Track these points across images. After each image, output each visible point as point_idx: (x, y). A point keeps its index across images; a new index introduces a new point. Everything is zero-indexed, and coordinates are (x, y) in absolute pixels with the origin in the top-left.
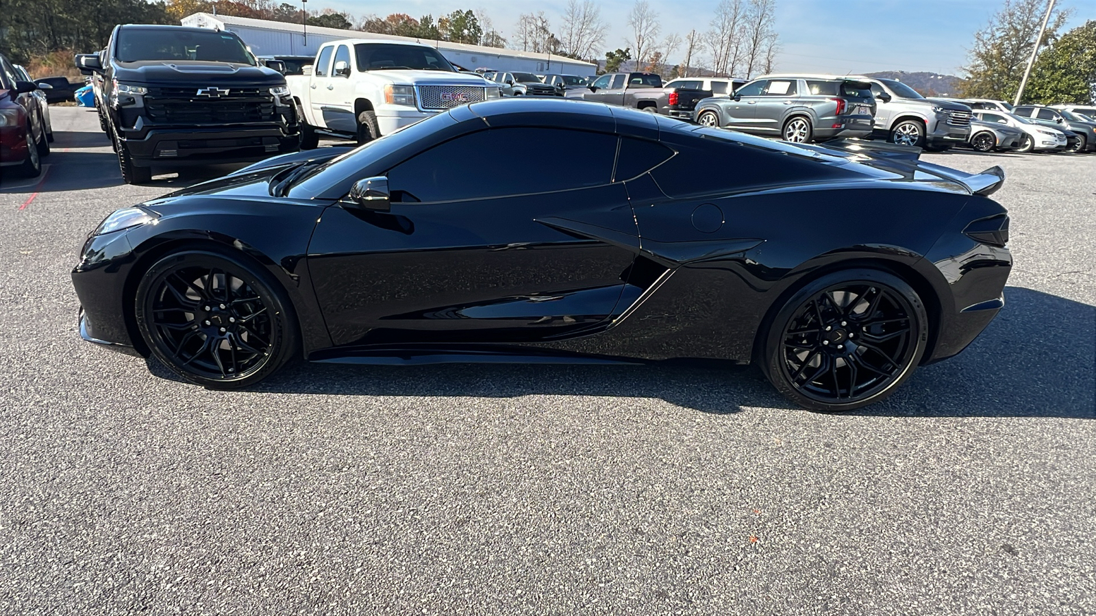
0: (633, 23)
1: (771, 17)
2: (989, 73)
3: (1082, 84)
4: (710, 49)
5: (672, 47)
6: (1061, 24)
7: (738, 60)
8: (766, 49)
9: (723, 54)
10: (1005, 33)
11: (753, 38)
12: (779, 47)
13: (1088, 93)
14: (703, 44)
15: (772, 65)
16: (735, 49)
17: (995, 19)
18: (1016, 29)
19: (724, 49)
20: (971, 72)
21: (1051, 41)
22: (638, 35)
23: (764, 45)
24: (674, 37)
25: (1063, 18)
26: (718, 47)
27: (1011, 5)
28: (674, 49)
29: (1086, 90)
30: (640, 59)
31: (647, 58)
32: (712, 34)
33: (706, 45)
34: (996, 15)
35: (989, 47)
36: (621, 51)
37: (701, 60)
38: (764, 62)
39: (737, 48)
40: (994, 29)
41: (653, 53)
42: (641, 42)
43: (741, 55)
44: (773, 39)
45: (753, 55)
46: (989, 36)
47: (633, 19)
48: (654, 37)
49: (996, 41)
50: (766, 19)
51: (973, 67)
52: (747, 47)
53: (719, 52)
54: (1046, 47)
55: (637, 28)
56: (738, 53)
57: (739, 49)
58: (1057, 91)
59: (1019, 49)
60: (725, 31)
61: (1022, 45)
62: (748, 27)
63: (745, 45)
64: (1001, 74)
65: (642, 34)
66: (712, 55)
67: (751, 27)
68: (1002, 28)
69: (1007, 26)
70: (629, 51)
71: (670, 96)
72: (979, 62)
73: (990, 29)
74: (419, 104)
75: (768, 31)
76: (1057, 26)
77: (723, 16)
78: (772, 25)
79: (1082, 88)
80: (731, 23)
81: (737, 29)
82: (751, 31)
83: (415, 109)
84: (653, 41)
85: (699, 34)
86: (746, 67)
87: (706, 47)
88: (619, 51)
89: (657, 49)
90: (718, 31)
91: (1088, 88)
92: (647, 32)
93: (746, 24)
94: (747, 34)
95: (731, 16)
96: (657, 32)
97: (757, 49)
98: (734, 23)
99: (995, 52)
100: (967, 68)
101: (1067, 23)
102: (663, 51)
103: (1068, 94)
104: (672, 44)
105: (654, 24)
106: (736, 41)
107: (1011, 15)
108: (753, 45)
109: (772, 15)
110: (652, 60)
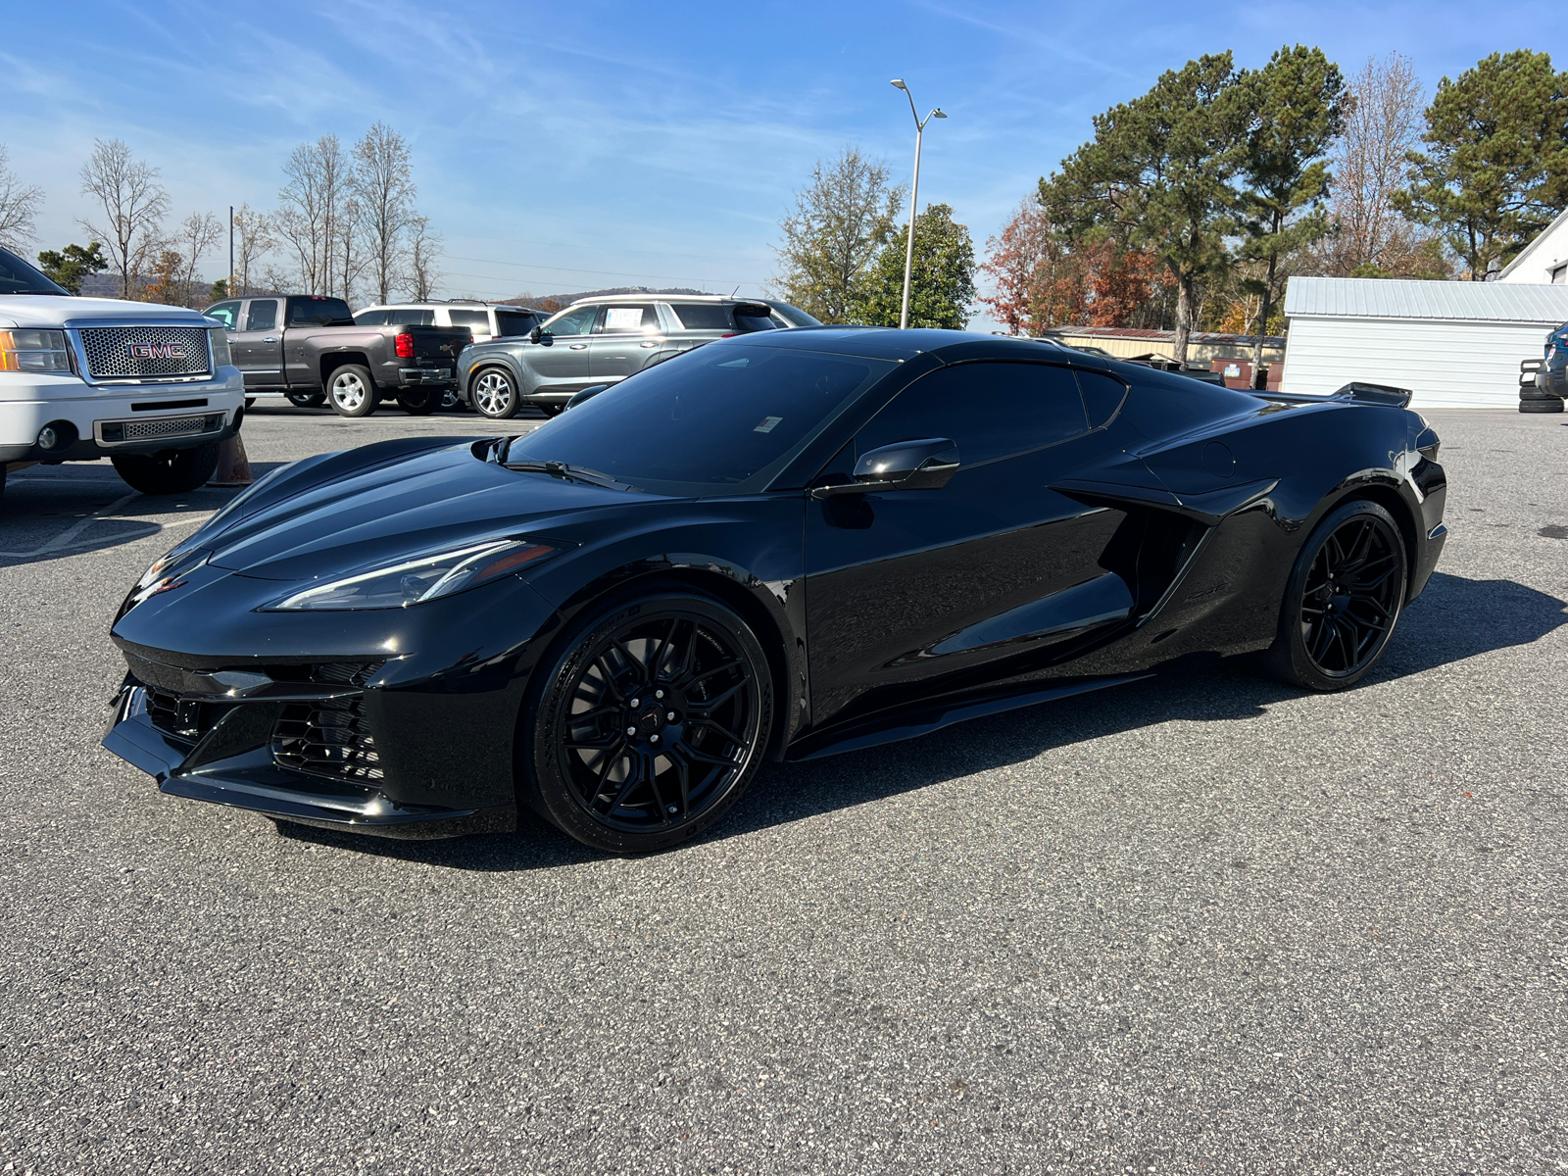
0: (97, 188)
1: (407, 185)
2: (818, 288)
3: (945, 302)
4: (289, 246)
5: (203, 243)
6: (896, 210)
7: (355, 268)
8: (411, 247)
9: (320, 256)
10: (825, 223)
11: (377, 226)
12: (435, 243)
13: (955, 316)
14: (274, 235)
15: (429, 279)
16: (343, 246)
17: (805, 201)
18: (838, 218)
19: (320, 247)
20: (792, 287)
21: (889, 236)
22: (114, 214)
23: (403, 241)
24: (203, 220)
25: (897, 201)
26: (306, 243)
27: (823, 179)
28: (207, 246)
29: (952, 311)
30: (129, 266)
31: (146, 264)
32: (288, 216)
33: (281, 238)
34: (806, 195)
35: (808, 246)
36: (80, 250)
37: (275, 270)
38: (411, 272)
39: (347, 245)
40: (808, 216)
41: (159, 254)
42: (125, 229)
43: (360, 258)
44: (420, 228)
45: (383, 258)
46: (804, 228)
47: (96, 181)
48: (157, 220)
49: (815, 235)
50: (398, 188)
51: (792, 279)
52: (369, 245)
53: (310, 252)
54: (885, 246)
55: (110, 200)
56: (352, 255)
57: (353, 246)
58: (916, 314)
59: (850, 249)
60: (316, 211)
61: (852, 242)
62: (361, 203)
63: (364, 241)
64: (835, 289)
65: (125, 210)
66: (296, 258)
67: (369, 203)
68: (820, 216)
69: (825, 212)
70: (100, 250)
71: (395, 341)
72: (800, 270)
73: (802, 216)
74: (85, 367)
75: (404, 212)
76: (892, 212)
77: (306, 180)
78: (410, 201)
79: (947, 309)
80: (325, 195)
81: (340, 205)
82: (370, 213)
83: (78, 381)
84: (156, 229)
85: (261, 216)
86: (374, 282)
87: (280, 244)
88: (74, 250)
89: (168, 246)
90: (300, 210)
91: (954, 308)
92: (136, 209)
93: (357, 197)
94: (362, 216)
95: (320, 180)
96: (161, 209)
97: (390, 247)
98: (331, 197)
99: (818, 253)
100: (784, 280)
101: (903, 208)
102: (183, 249)
103: (932, 319)
104: (200, 235)
105: (152, 193)
106: (343, 231)
107: (827, 194)
108: (379, 241)
109: (407, 181)
110: (161, 269)
